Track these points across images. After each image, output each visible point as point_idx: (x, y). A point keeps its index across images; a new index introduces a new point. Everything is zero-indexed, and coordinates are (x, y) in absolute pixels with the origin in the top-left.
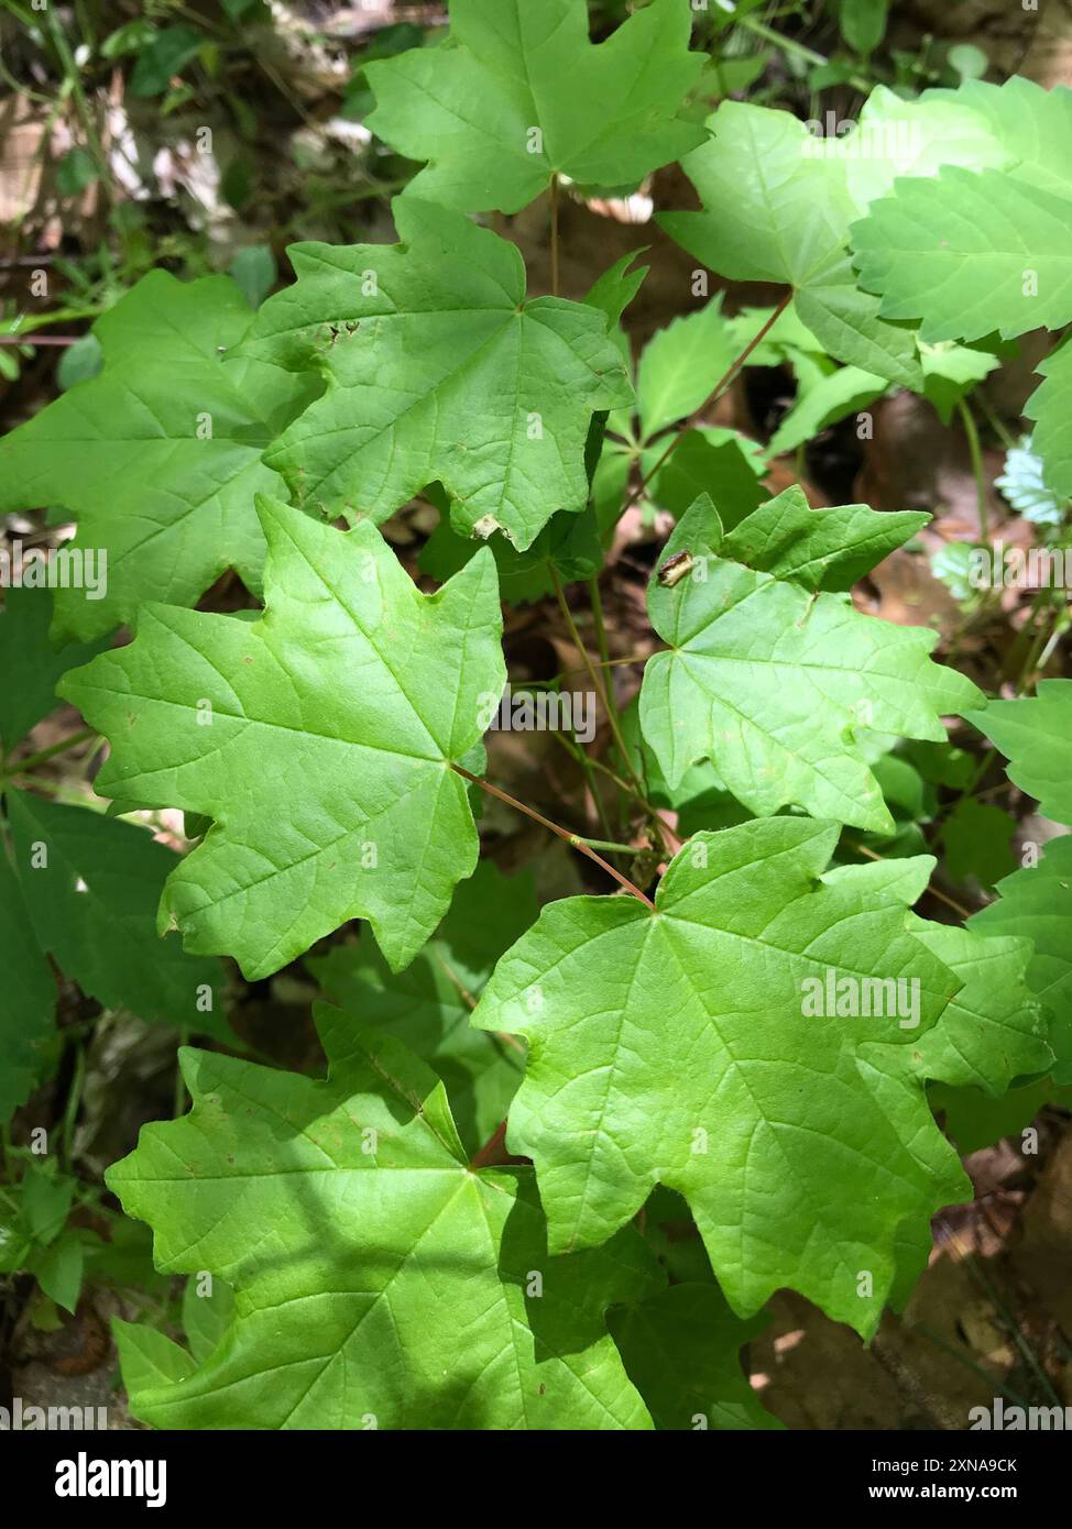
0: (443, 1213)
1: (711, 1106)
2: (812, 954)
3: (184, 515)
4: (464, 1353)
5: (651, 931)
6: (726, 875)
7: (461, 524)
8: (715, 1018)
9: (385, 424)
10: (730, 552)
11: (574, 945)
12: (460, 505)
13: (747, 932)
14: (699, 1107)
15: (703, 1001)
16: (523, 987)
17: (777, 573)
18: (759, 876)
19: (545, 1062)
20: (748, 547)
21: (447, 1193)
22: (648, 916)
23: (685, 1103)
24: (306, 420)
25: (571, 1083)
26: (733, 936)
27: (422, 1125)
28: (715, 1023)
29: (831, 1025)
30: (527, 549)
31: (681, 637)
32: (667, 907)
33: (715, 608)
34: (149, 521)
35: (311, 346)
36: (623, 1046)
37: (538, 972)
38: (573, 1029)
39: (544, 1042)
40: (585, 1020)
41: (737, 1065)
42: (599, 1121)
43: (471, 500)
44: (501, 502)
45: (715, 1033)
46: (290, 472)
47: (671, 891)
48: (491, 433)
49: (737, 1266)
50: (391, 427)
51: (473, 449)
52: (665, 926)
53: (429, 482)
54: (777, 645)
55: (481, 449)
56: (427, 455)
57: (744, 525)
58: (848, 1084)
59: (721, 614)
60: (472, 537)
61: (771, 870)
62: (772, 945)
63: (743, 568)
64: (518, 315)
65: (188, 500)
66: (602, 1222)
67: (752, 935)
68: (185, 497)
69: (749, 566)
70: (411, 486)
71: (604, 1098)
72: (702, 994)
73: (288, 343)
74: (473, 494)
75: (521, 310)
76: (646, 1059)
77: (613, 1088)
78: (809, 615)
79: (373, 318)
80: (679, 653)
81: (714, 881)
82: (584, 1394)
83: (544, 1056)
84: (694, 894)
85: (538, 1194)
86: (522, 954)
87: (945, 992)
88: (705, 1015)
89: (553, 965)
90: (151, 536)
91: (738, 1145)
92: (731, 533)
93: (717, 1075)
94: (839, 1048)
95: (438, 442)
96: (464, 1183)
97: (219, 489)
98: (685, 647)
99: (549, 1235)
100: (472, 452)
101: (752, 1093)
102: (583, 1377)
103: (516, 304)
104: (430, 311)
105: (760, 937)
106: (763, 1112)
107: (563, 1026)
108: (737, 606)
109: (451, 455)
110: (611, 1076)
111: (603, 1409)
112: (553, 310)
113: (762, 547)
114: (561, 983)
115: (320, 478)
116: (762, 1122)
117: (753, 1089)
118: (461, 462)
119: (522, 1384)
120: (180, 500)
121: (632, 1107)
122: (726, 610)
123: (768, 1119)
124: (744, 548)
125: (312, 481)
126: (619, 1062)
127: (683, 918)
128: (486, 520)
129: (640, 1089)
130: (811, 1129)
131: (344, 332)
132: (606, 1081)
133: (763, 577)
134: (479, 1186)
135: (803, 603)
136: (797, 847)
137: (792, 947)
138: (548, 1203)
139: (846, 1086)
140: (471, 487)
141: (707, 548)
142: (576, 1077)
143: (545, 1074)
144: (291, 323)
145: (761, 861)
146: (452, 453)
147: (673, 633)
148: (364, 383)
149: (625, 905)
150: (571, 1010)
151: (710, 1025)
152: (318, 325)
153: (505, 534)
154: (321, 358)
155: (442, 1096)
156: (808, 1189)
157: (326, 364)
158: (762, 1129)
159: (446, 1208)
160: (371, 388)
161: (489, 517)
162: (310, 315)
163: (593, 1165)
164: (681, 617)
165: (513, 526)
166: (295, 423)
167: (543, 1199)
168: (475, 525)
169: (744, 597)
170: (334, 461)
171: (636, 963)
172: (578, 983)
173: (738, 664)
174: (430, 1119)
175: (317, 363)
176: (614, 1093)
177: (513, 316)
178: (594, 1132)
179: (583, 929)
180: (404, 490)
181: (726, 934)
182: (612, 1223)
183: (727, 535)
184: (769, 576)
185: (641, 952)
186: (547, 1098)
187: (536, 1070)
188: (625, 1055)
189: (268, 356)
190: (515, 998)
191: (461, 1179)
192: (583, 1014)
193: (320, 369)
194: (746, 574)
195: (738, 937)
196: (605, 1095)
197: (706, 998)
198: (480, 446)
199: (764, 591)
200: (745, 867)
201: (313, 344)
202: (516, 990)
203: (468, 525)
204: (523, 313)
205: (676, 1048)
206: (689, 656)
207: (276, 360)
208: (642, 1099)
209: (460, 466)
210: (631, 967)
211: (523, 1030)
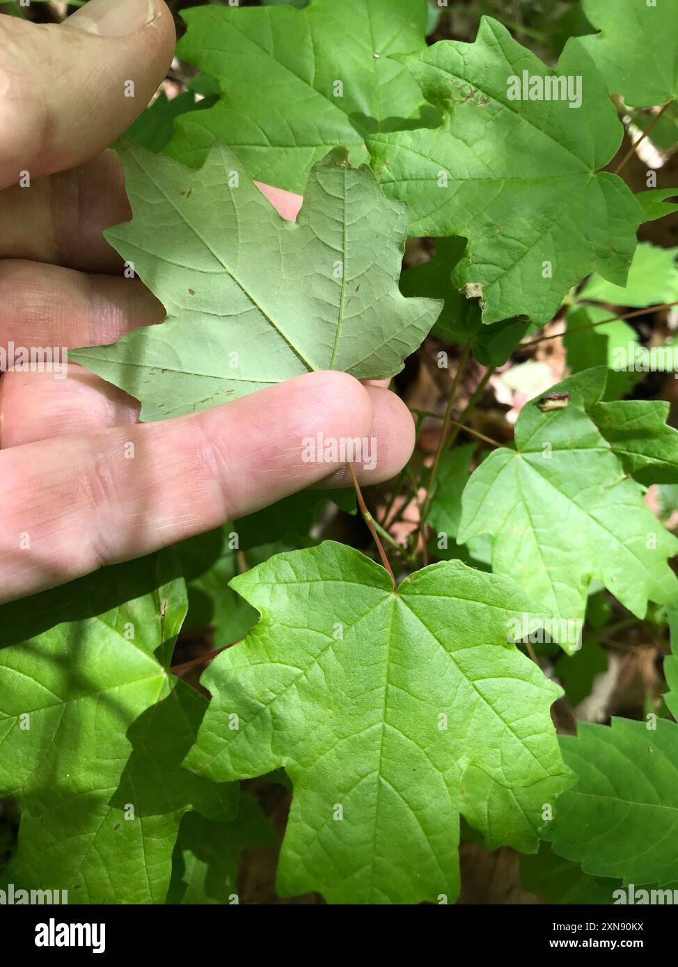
0: (133, 683)
1: (350, 740)
2: (479, 687)
3: (287, 146)
4: (87, 773)
5: (385, 602)
6: (456, 599)
7: (459, 276)
8: (390, 686)
9: (458, 177)
10: (595, 414)
11: (329, 577)
12: (468, 264)
13: (446, 645)
14: (343, 736)
15: (389, 670)
16: (279, 582)
17: (615, 446)
18: (479, 614)
19: (262, 639)
20: (609, 419)
21: (144, 674)
22: (389, 591)
23: (335, 727)
24: (413, 136)
25: (268, 665)
26: (436, 642)
27: (157, 624)
28: (387, 688)
29: (462, 741)
30: (488, 324)
31: (528, 447)
32: (405, 594)
33: (562, 443)
34: (263, 134)
35: (451, 93)
36: (318, 663)
37: (295, 579)
38: (295, 631)
39: (270, 626)
40: (305, 630)
41: (384, 725)
42: (271, 701)
43: (477, 266)
44: (494, 282)
45: (383, 696)
46: (378, 161)
47: (415, 585)
48: (521, 234)
49: (299, 857)
50: (461, 182)
51: (503, 236)
52: (395, 603)
53: (460, 235)
54: (583, 492)
55: (507, 239)
56: (472, 217)
57: (616, 404)
58: (448, 787)
59: (562, 449)
60: (460, 290)
61: (488, 616)
62: (457, 663)
63: (595, 429)
64: (592, 175)
65: (295, 138)
66: (230, 767)
67: (448, 648)
68: (296, 135)
69: (600, 430)
70: (446, 228)
71: (285, 688)
72: (392, 665)
73: (437, 78)
74: (482, 263)
75: (596, 173)
76: (328, 680)
77: (294, 686)
78: (615, 485)
79: (500, 105)
80: (519, 456)
81: (447, 598)
82: (139, 848)
83: (264, 635)
84: (428, 597)
85: (200, 721)
86: (293, 561)
87: (549, 769)
88: (384, 679)
89: (308, 581)
90: (257, 144)
91: (350, 778)
92: (604, 403)
93: (366, 723)
94: (457, 759)
95: (484, 214)
96: (158, 676)
97: (320, 145)
98: (524, 455)
99: (190, 753)
100: (500, 237)
101: (382, 751)
102: (145, 838)
103: (596, 167)
104: (539, 129)
105: (452, 654)
106: (381, 767)
107: (289, 623)
108: (575, 450)
109: (486, 229)
110: (298, 677)
111: (144, 864)
112: (616, 189)
113: (618, 426)
114: (305, 595)
115: (393, 178)
116: (376, 774)
117: (384, 748)
118: (489, 238)
119: (108, 815)
120: (291, 135)
121: (299, 707)
122: (566, 448)
123: (381, 773)
124: (606, 418)
125: (388, 178)
126: (309, 673)
127: (411, 608)
128: (477, 287)
129: (311, 699)
130: (404, 799)
131: (477, 100)
132: (293, 678)
133: (604, 443)
134: (165, 684)
135: (616, 475)
136: (515, 612)
137: (468, 674)
138: (203, 731)
139: (445, 787)
140: (483, 258)
141: (583, 401)
142: (275, 662)
143: (256, 647)
144: (450, 68)
145: (485, 605)
146: (488, 227)
147: (524, 441)
148: (465, 141)
149: (379, 574)
150: (301, 618)
151: (383, 688)
152: (465, 82)
153: (481, 304)
154: (451, 105)
155: (182, 616)
156: (378, 838)
157: (451, 111)
158: (373, 778)
159: (137, 682)
160: (467, 147)
161: (481, 286)
162: (465, 71)
163: (249, 727)
164: (535, 435)
165: (490, 302)
166: (405, 132)
167: (203, 726)
168: (467, 284)
169: (583, 448)
170: (411, 175)
171: (362, 615)
172: (316, 603)
173: (550, 487)
174: (165, 624)
175: (446, 106)
176: (293, 690)
177: (588, 173)
178: (263, 706)
179: (342, 571)
180: (440, 227)
181: (432, 637)
182: (236, 773)
183: (601, 403)
184: (608, 445)
185: (369, 611)
186: (248, 664)
187: (253, 640)
188: (316, 671)
189: (419, 77)
190: (270, 586)
191: (157, 672)
192: (306, 625)
193: (445, 111)
194: (594, 434)
195: (438, 643)
196: (286, 687)
197: (392, 669)
198: (508, 237)
199: (598, 453)
200: (472, 602)
201: (453, 92)
202: (274, 580)
203: (463, 281)
204: (595, 176)
205: (352, 688)
206: (524, 463)
207: (422, 84)
208: (308, 705)
209: (487, 239)
210: (357, 616)
211: (262, 609)
